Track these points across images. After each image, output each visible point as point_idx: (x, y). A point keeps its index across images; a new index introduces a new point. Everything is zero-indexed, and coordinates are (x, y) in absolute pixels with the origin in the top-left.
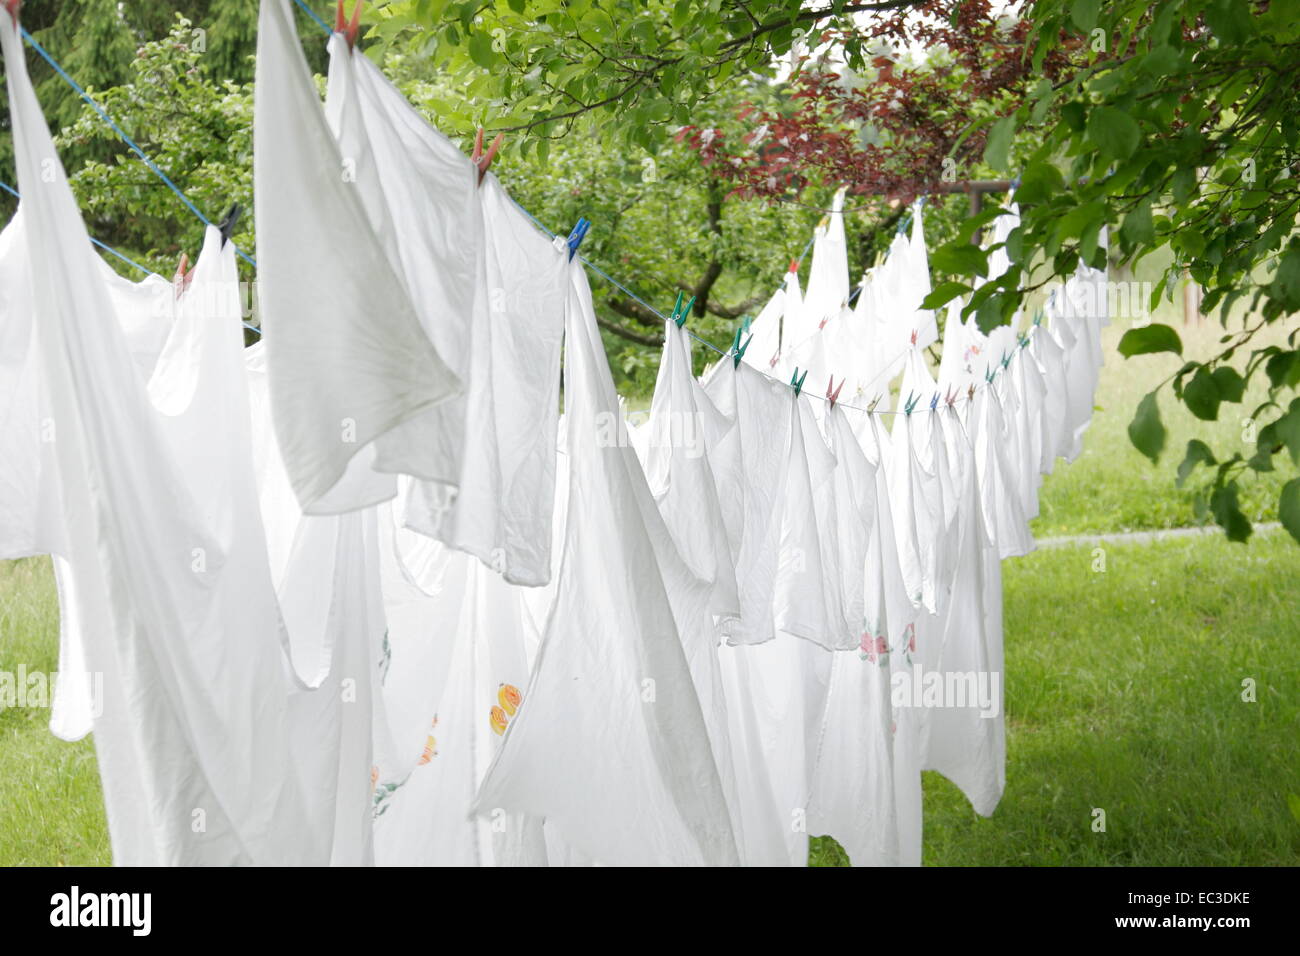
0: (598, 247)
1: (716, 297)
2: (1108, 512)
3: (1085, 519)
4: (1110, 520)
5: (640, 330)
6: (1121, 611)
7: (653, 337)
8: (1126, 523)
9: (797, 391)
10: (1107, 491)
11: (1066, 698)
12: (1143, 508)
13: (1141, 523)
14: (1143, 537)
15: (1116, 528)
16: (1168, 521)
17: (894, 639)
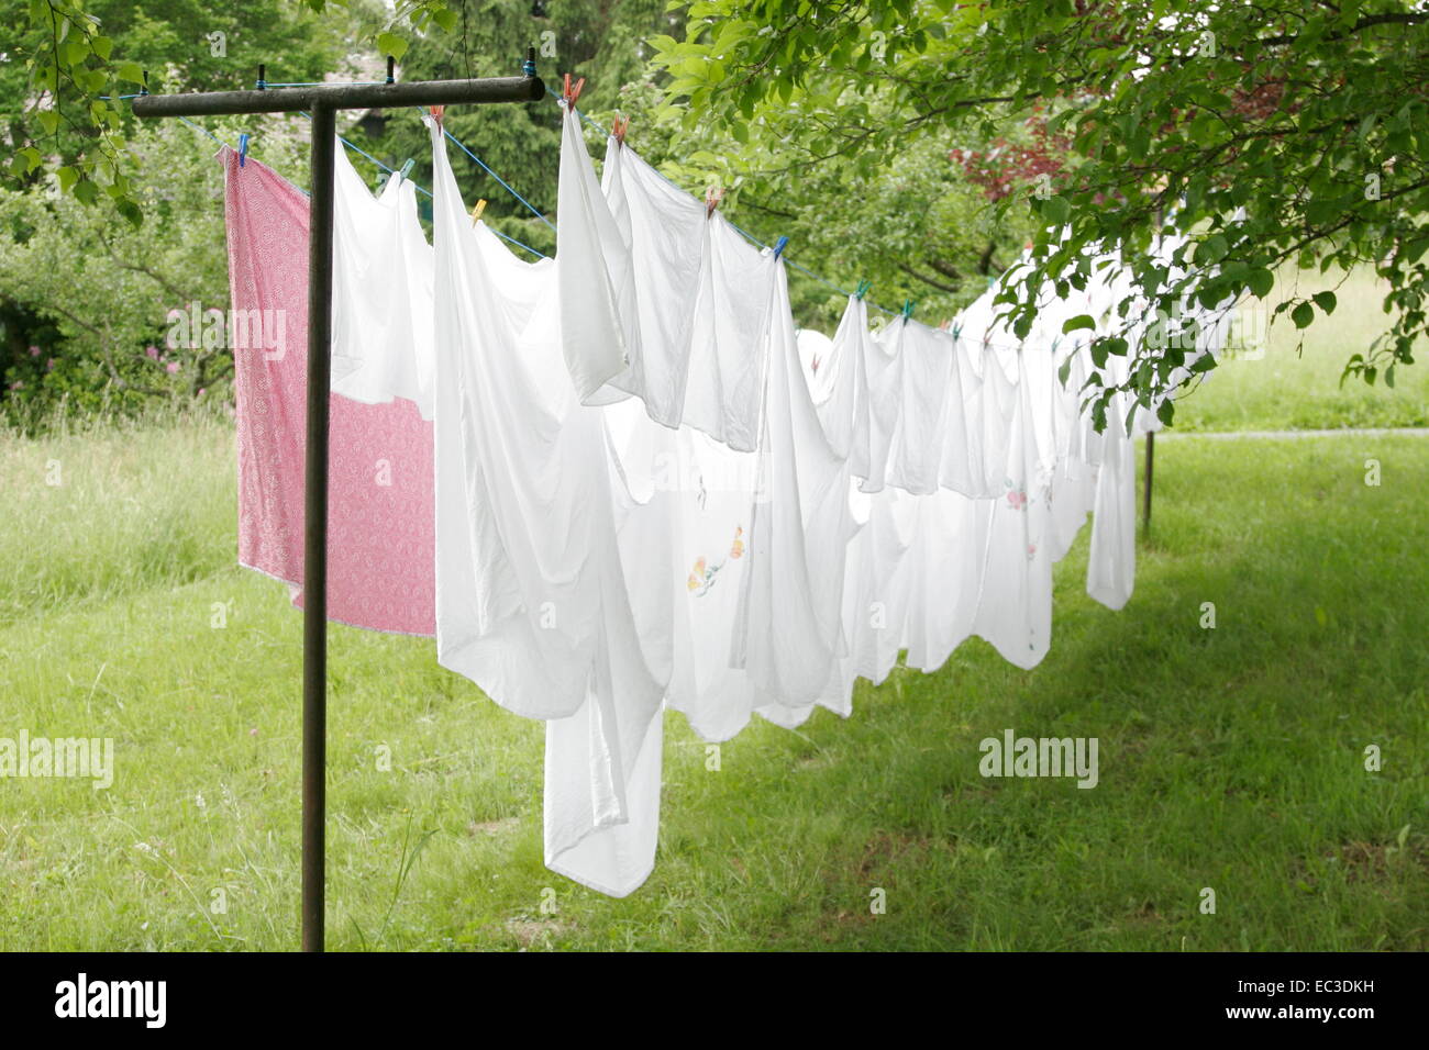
0: (912, 225)
1: (999, 258)
2: (1284, 416)
3: (1268, 420)
4: (1285, 422)
5: (942, 280)
6: (1263, 485)
7: (952, 286)
8: (1295, 424)
9: (956, 337)
10: (1285, 401)
11: (1203, 540)
12: (1309, 415)
13: (1306, 424)
14: (1307, 434)
15: (1288, 428)
16: (1324, 424)
17: (1032, 494)
